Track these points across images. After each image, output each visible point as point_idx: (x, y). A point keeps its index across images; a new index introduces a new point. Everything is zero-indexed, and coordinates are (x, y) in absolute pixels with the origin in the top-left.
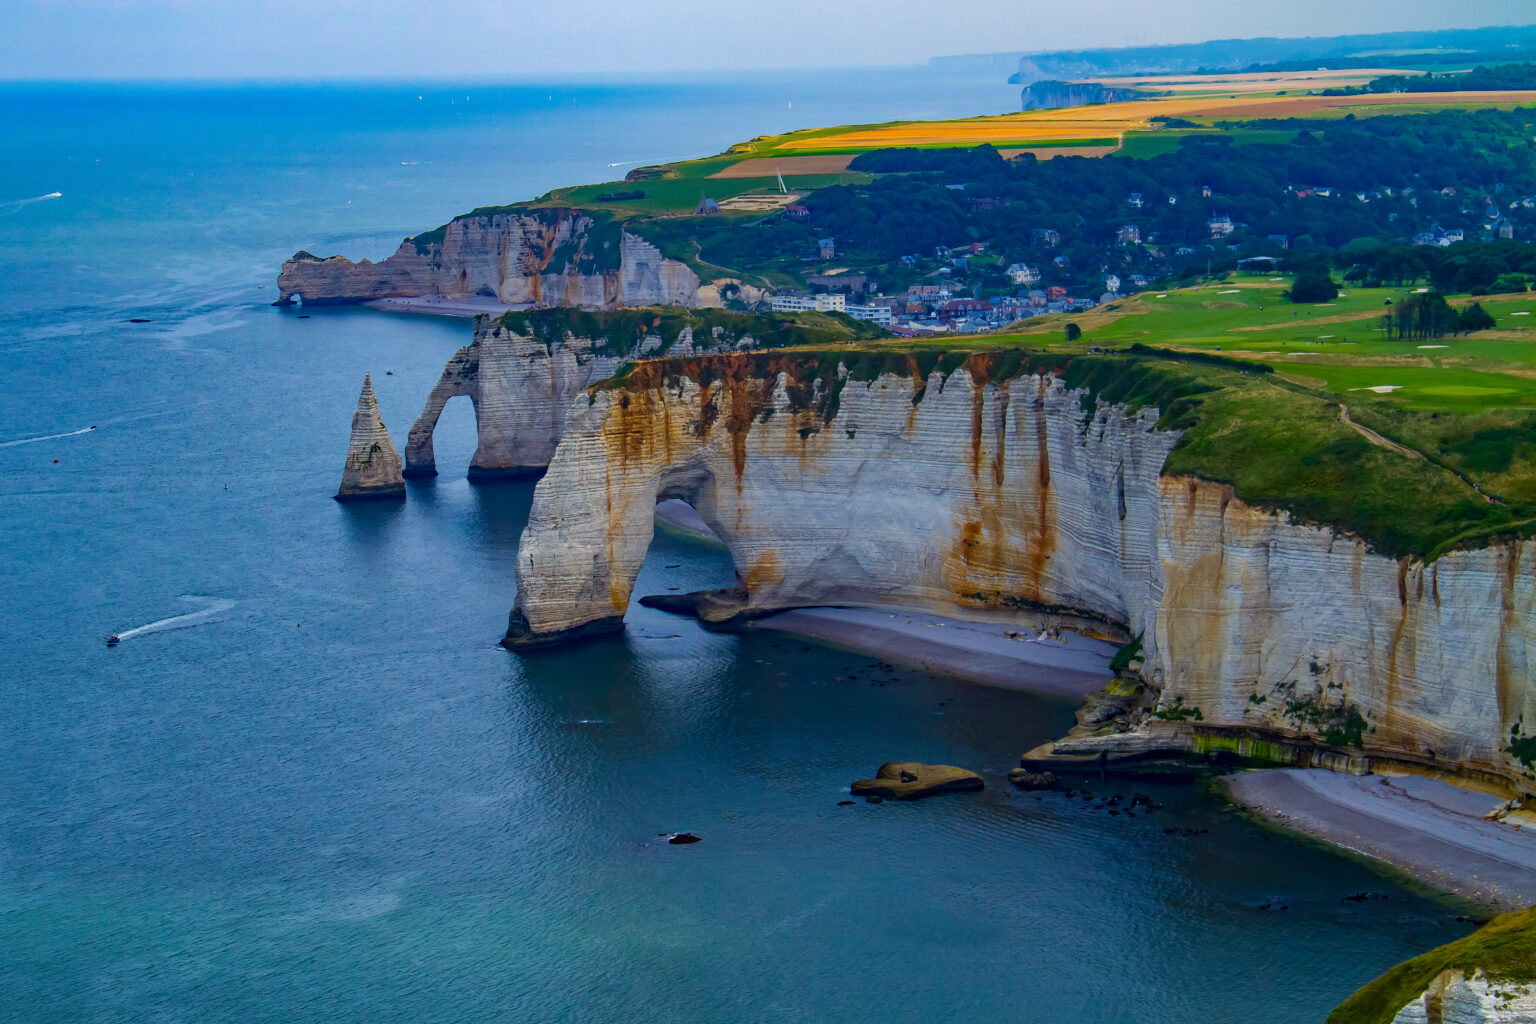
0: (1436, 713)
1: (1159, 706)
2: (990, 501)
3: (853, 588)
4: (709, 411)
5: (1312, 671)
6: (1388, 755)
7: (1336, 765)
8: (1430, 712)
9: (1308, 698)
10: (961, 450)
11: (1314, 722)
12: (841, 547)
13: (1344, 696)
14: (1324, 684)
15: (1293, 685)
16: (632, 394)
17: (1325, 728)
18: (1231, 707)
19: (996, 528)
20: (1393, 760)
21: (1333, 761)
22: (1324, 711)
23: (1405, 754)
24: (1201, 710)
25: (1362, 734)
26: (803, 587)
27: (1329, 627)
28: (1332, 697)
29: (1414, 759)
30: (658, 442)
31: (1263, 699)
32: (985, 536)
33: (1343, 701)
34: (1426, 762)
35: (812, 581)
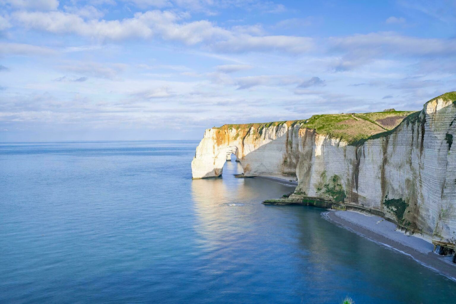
0: (364, 192)
1: (295, 191)
2: (290, 152)
3: (265, 172)
4: (238, 135)
5: (333, 181)
6: (352, 206)
7: (337, 208)
8: (363, 192)
9: (331, 189)
10: (284, 141)
11: (333, 196)
12: (262, 163)
13: (341, 188)
14: (336, 185)
15: (328, 185)
16: (221, 131)
17: (335, 197)
18: (313, 191)
19: (290, 158)
20: (353, 207)
21: (337, 207)
22: (335, 192)
23: (356, 205)
24: (305, 192)
25: (345, 199)
26: (255, 172)
27: (338, 168)
28: (337, 188)
29: (358, 207)
30: (227, 141)
31: (321, 189)
32: (288, 160)
33: (341, 190)
34: (362, 208)
35: (257, 171)
